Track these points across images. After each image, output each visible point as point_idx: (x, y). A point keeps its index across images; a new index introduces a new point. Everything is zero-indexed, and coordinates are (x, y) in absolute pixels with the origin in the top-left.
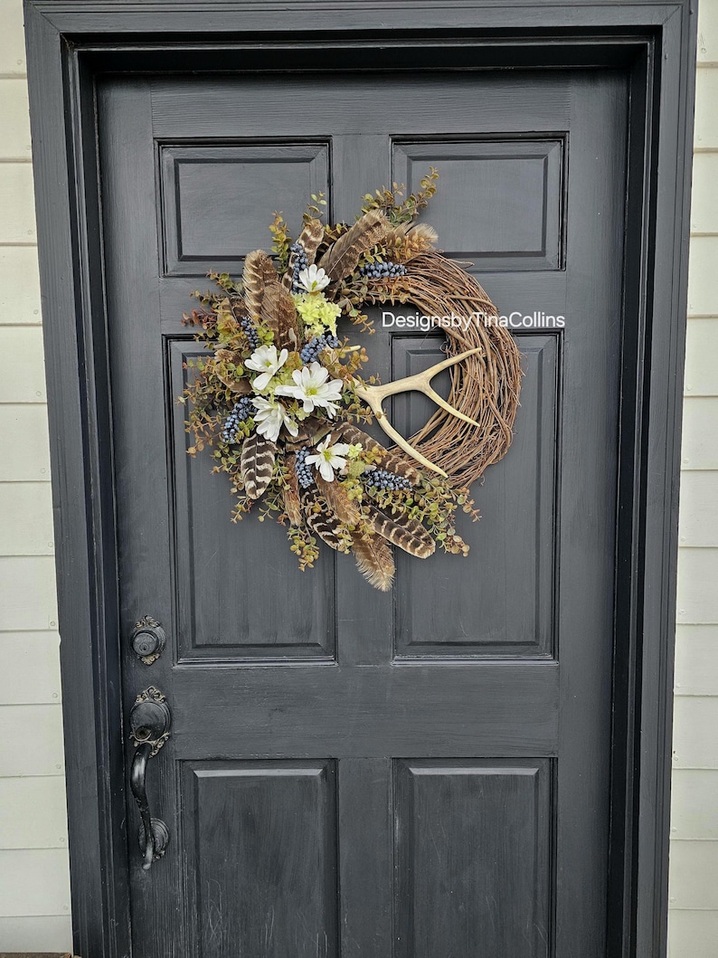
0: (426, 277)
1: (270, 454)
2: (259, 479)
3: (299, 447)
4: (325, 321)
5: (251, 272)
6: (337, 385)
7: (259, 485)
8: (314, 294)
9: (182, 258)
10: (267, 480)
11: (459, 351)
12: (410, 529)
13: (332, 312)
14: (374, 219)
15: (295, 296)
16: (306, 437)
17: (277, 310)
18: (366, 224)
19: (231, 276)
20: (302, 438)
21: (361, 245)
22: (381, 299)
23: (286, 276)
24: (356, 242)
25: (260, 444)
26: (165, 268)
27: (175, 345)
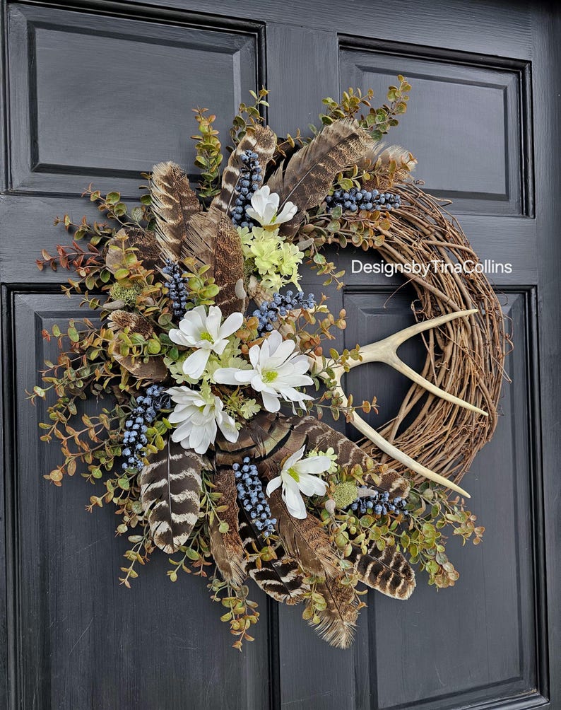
0: (397, 215)
1: (192, 472)
2: (177, 518)
3: (238, 457)
4: (286, 270)
5: (163, 192)
6: (303, 364)
7: (177, 529)
9: (38, 168)
10: (192, 519)
13: (293, 256)
14: (348, 130)
15: (242, 232)
16: (249, 442)
18: (337, 136)
19: (122, 199)
20: (245, 444)
21: (333, 163)
22: (354, 240)
23: (217, 201)
25: (176, 457)
26: (8, 180)
27: (21, 299)
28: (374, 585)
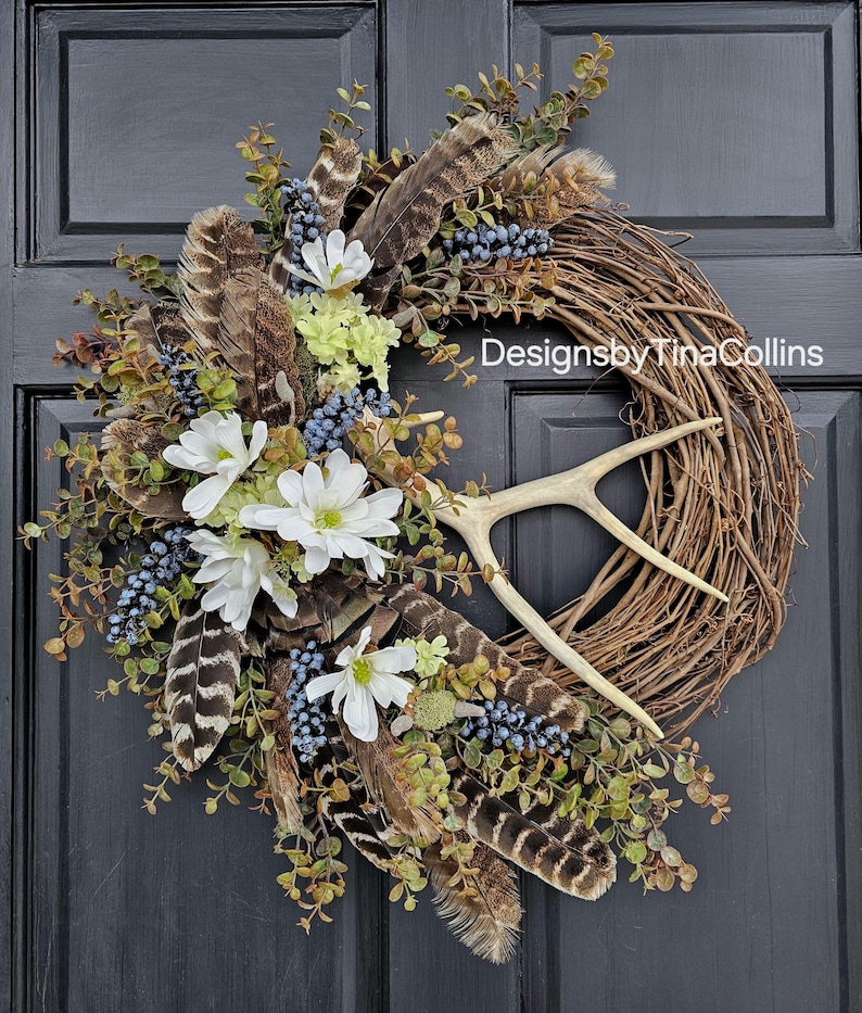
0: (588, 265)
1: (230, 658)
2: (202, 722)
3: (300, 642)
4: (362, 356)
5: (201, 249)
6: (389, 502)
7: (201, 737)
8: (337, 294)
9: (67, 226)
10: (220, 724)
11: (664, 425)
12: (558, 831)
13: (378, 337)
14: (476, 132)
15: (295, 301)
16: (314, 619)
17: (249, 330)
18: (459, 143)
19: (162, 263)
20: (307, 622)
21: (446, 187)
22: (490, 308)
23: (279, 258)
24: (434, 180)
25: (211, 633)
26: (31, 248)
27: (47, 405)
28: (531, 866)
